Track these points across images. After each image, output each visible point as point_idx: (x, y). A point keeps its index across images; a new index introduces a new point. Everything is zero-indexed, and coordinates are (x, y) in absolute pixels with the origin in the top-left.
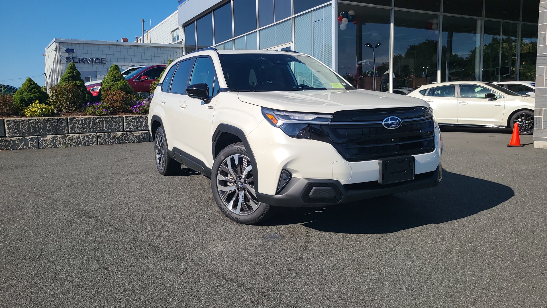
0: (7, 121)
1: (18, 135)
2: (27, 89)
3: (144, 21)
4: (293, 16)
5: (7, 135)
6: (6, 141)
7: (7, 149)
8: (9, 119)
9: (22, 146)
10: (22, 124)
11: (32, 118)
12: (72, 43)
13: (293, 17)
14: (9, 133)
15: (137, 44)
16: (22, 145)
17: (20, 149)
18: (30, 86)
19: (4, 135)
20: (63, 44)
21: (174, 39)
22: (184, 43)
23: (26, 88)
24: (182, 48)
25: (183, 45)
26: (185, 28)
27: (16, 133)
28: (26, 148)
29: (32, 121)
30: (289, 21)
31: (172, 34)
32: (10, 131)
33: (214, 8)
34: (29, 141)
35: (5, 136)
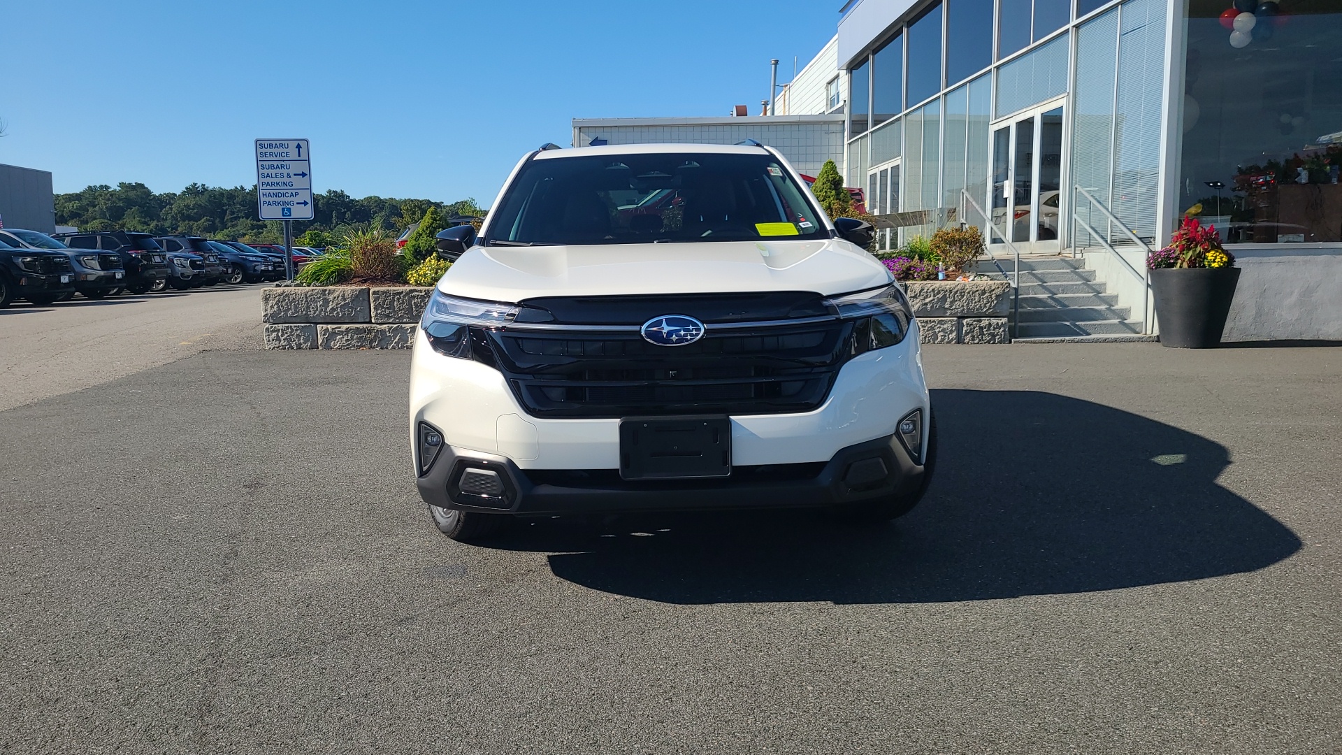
0: (374, 293)
1: (391, 321)
2: (427, 228)
3: (776, 63)
4: (1074, 21)
5: (373, 321)
6: (370, 332)
7: (372, 347)
8: (376, 289)
9: (397, 343)
10: (398, 299)
11: (416, 288)
12: (603, 127)
13: (1074, 26)
14: (376, 316)
15: (765, 120)
16: (396, 340)
17: (393, 348)
18: (433, 223)
19: (367, 320)
20: (586, 130)
21: (832, 101)
22: (847, 110)
23: (425, 229)
24: (844, 121)
25: (846, 117)
26: (851, 73)
27: (388, 316)
28: (403, 347)
29: (416, 293)
30: (1065, 38)
31: (827, 90)
32: (379, 312)
33: (908, 19)
34: (410, 333)
35: (370, 322)
